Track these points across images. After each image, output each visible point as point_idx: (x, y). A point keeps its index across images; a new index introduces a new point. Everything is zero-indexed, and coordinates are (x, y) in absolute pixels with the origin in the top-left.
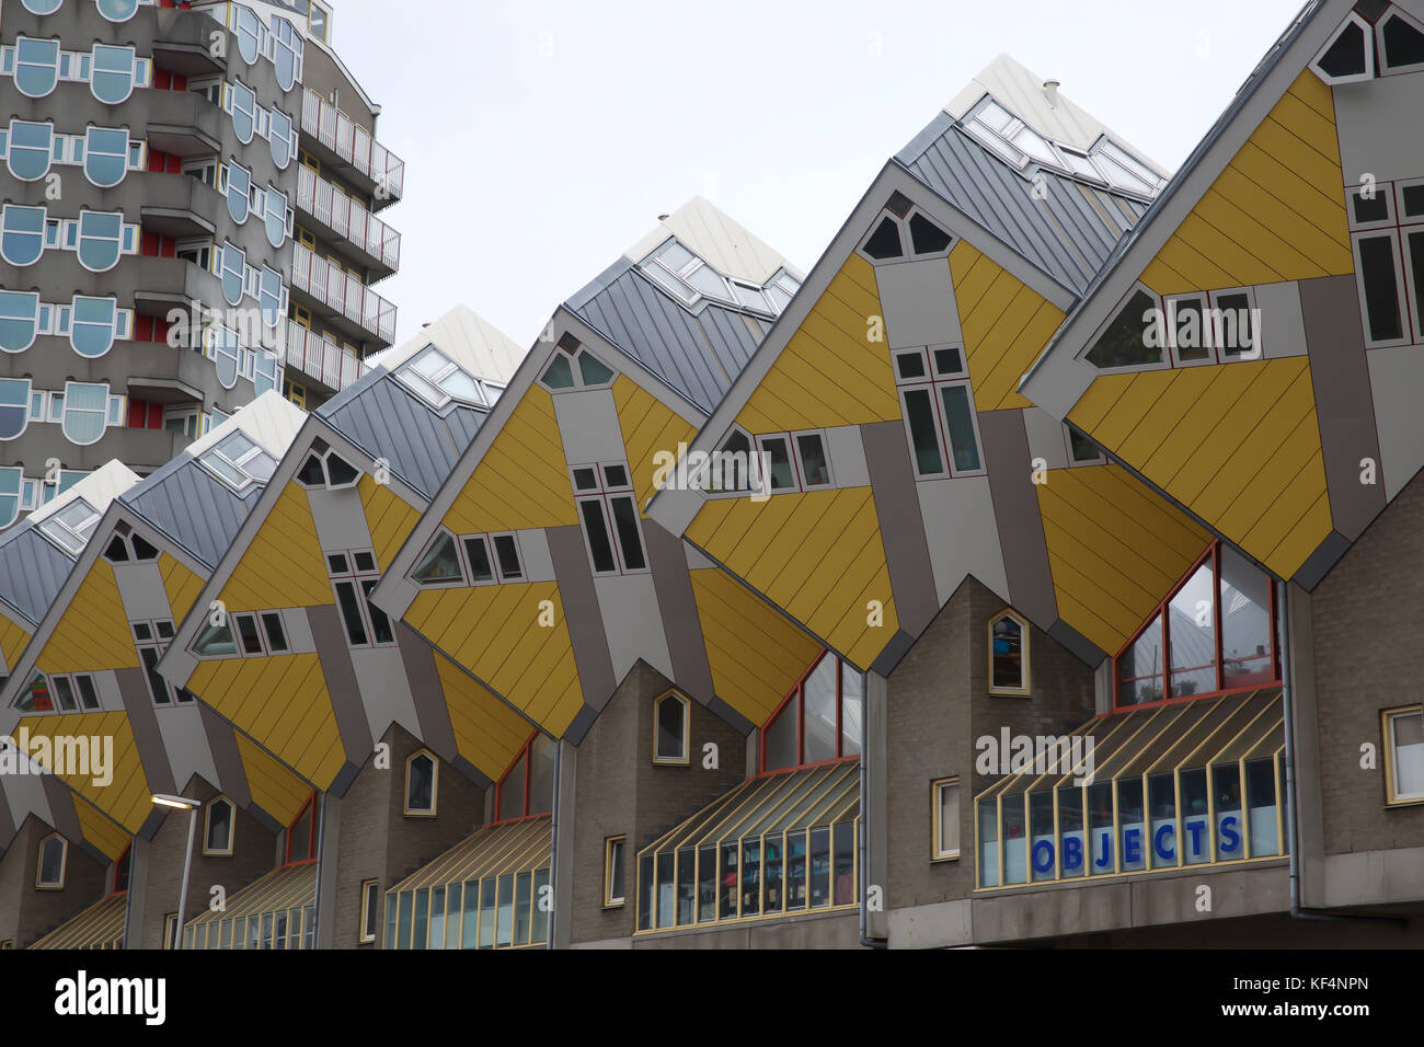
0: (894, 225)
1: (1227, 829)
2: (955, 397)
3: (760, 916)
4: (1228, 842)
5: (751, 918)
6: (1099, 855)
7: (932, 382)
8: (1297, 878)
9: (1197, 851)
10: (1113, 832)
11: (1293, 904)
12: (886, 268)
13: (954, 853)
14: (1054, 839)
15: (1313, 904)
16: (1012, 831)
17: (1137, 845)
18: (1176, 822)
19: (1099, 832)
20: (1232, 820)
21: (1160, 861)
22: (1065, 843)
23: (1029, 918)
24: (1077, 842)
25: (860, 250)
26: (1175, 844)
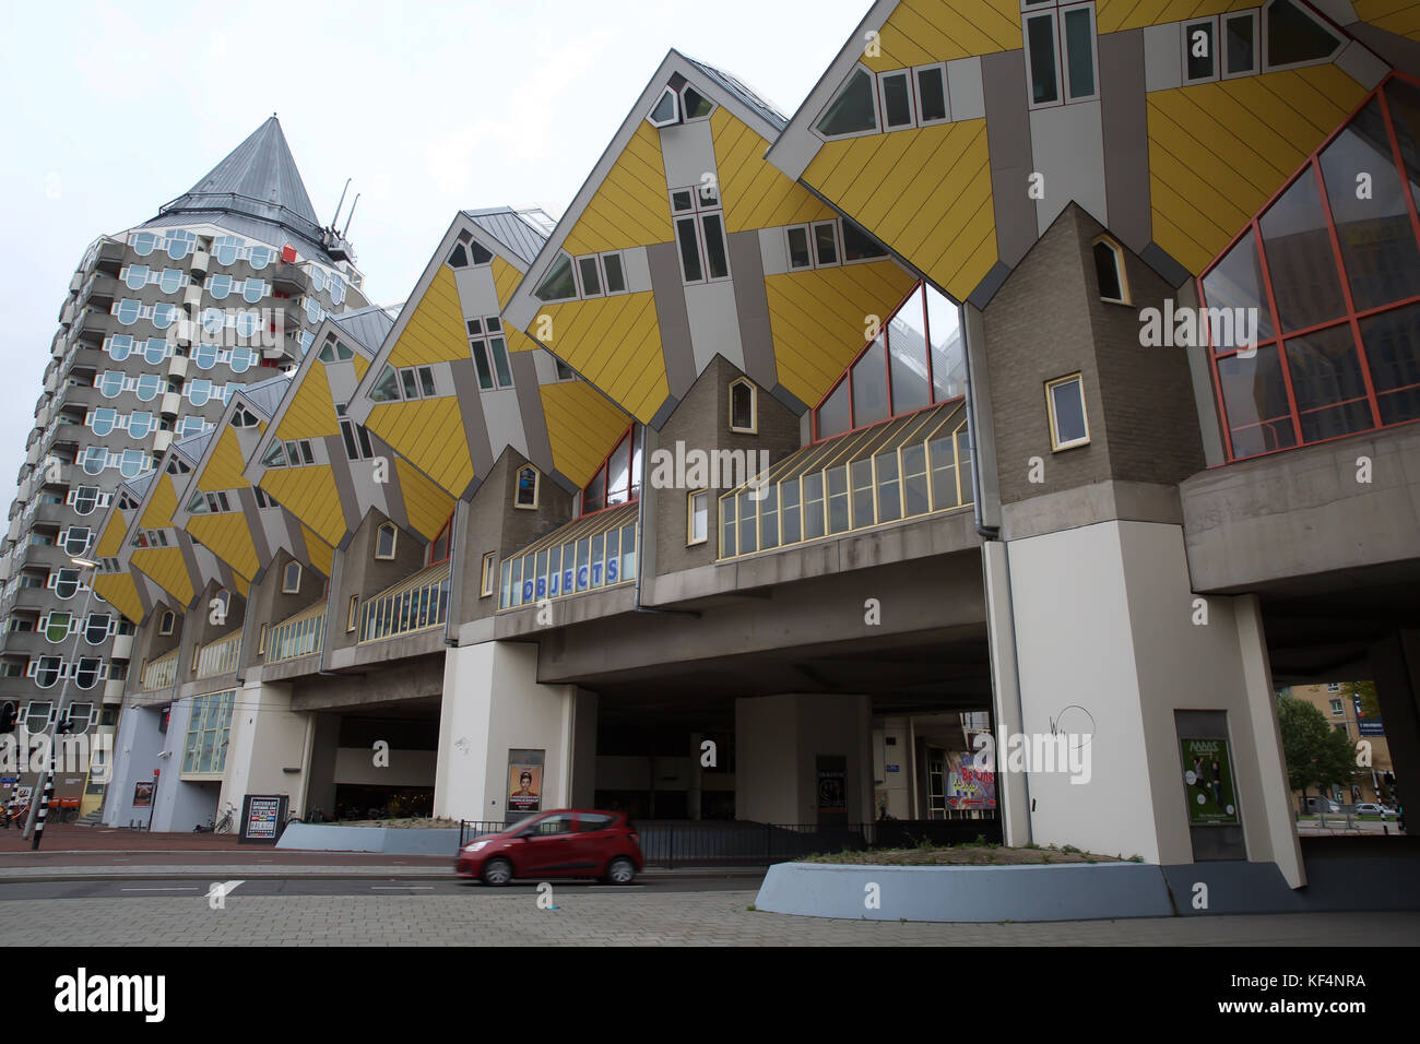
0: (463, 248)
1: (611, 567)
2: (497, 344)
3: (417, 630)
4: (611, 573)
5: (413, 631)
6: (553, 587)
7: (486, 337)
8: (639, 589)
9: (597, 581)
10: (560, 574)
11: (635, 604)
12: (460, 272)
13: (490, 593)
14: (534, 581)
15: (647, 603)
16: (515, 579)
17: (570, 580)
18: (588, 566)
19: (554, 575)
20: (614, 562)
21: (580, 588)
22: (538, 581)
23: (519, 624)
24: (543, 581)
25: (446, 263)
26: (587, 578)
